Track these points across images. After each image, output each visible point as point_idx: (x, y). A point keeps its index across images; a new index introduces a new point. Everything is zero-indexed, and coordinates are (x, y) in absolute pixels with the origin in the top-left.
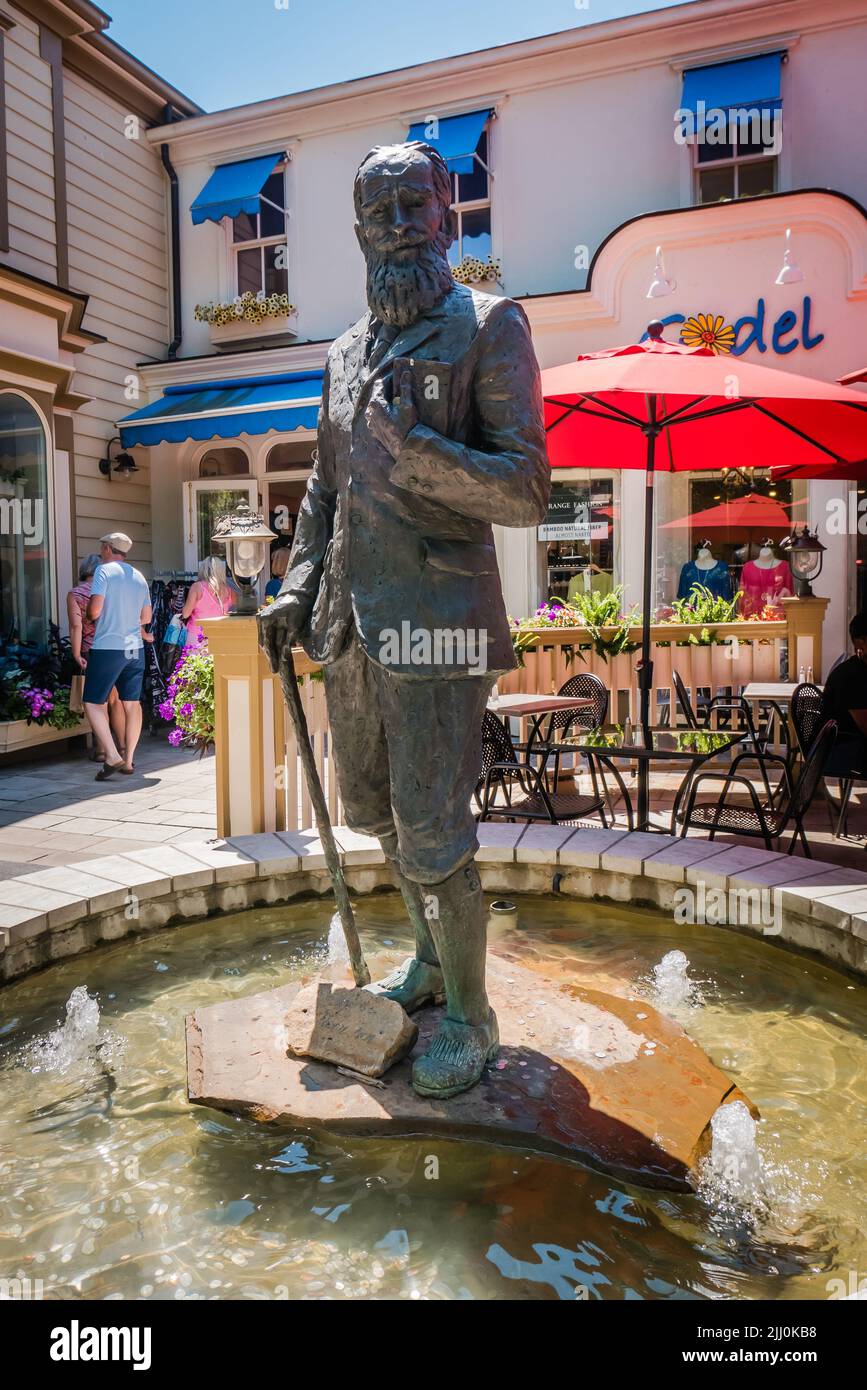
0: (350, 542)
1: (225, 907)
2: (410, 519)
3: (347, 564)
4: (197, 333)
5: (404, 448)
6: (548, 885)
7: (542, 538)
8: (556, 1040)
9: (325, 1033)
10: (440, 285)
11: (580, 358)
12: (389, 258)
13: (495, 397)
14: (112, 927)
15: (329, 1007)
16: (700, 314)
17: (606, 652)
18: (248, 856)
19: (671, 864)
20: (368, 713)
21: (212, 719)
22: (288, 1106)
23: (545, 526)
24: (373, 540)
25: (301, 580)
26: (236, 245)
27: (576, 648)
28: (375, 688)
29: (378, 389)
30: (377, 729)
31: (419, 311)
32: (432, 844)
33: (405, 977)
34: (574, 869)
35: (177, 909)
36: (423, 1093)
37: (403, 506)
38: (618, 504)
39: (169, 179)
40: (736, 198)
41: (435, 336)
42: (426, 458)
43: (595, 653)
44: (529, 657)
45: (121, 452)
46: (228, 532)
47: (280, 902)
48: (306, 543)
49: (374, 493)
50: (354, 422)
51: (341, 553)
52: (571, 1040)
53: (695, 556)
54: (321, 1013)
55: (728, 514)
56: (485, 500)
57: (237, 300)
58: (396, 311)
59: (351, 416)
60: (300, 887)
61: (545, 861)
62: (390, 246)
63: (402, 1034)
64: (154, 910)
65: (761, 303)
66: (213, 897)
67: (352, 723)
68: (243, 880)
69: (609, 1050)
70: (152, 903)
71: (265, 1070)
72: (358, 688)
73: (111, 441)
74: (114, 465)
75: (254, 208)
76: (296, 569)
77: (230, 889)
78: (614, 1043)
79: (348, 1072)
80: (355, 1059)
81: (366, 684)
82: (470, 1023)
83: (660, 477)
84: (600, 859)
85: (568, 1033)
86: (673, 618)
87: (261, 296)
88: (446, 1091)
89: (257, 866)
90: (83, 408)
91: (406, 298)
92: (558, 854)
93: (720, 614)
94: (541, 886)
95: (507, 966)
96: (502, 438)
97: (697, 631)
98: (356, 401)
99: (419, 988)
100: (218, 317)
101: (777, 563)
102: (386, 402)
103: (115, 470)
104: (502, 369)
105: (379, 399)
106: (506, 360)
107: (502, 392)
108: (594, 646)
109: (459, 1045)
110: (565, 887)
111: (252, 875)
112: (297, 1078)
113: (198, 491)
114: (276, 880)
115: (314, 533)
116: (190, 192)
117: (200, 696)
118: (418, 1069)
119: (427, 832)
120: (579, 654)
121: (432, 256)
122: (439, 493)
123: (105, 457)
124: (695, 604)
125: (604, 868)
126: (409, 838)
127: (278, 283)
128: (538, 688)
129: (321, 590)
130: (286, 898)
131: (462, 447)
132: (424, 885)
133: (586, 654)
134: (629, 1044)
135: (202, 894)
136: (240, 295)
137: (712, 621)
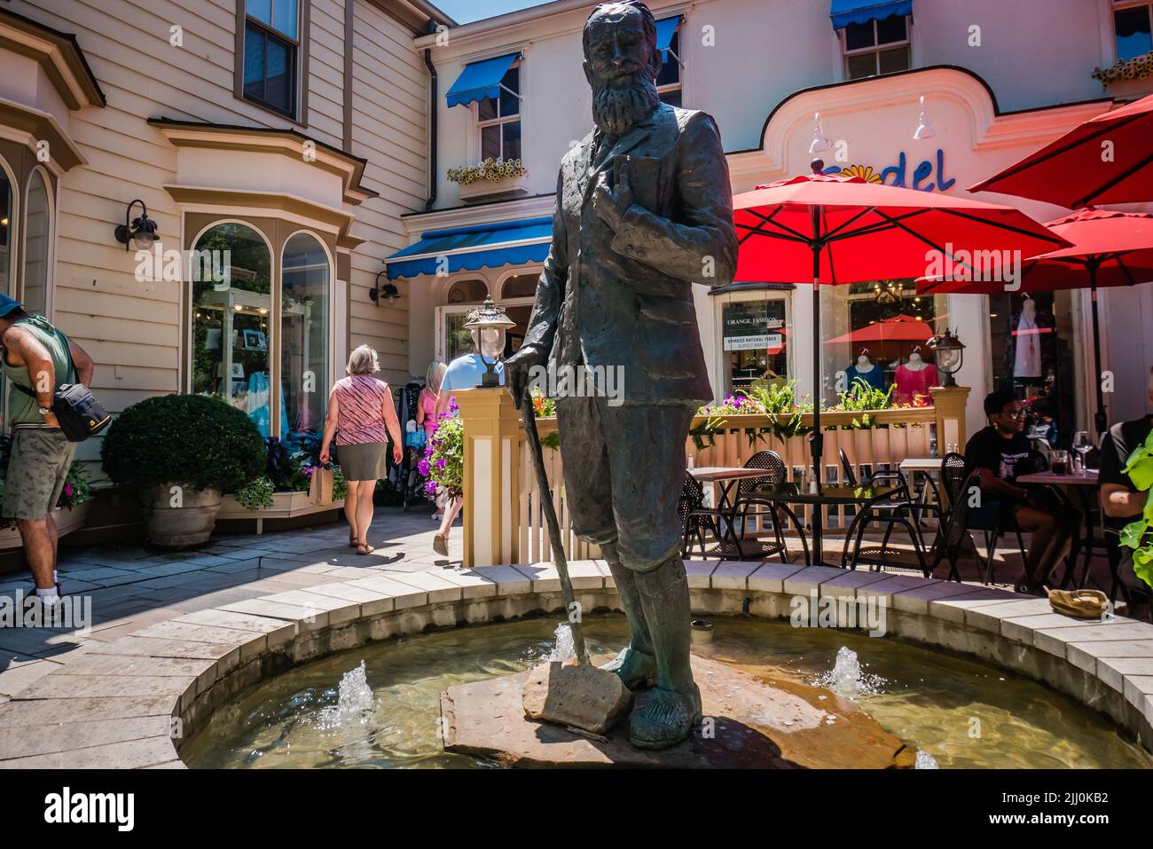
0: (579, 301)
1: (470, 620)
2: (627, 279)
3: (577, 318)
4: (448, 190)
5: (623, 222)
6: (739, 608)
7: (727, 348)
8: (750, 712)
9: (557, 699)
10: (650, 103)
11: (757, 188)
12: (610, 84)
13: (692, 184)
14: (379, 629)
15: (560, 680)
16: (853, 166)
17: (782, 435)
18: (490, 579)
19: (843, 586)
20: (592, 438)
21: (461, 473)
22: (527, 752)
23: (729, 338)
24: (597, 297)
25: (539, 336)
26: (482, 123)
27: (758, 431)
28: (598, 418)
29: (602, 179)
30: (600, 452)
31: (634, 121)
32: (646, 536)
33: (621, 663)
34: (760, 594)
35: (431, 618)
36: (639, 745)
37: (621, 270)
38: (789, 328)
39: (430, 75)
40: (879, 74)
41: (646, 139)
42: (640, 230)
43: (773, 435)
44: (719, 439)
45: (387, 282)
46: (477, 320)
47: (515, 618)
48: (543, 308)
49: (599, 260)
50: (583, 208)
51: (572, 310)
52: (763, 713)
53: (856, 363)
54: (553, 684)
55: (880, 330)
56: (686, 262)
57: (481, 164)
58: (615, 122)
59: (580, 204)
60: (531, 606)
61: (736, 587)
62: (611, 74)
63: (621, 698)
64: (412, 618)
65: (902, 156)
66: (460, 611)
67: (580, 448)
68: (486, 598)
69: (796, 720)
70: (411, 612)
71: (507, 729)
72: (585, 418)
73: (379, 275)
74: (380, 294)
75: (496, 94)
76: (534, 329)
77: (474, 605)
78: (800, 715)
79: (576, 730)
80: (582, 719)
81: (591, 415)
82: (677, 691)
83: (824, 289)
84: (783, 584)
85: (760, 708)
86: (838, 407)
87: (500, 160)
88: (659, 743)
89: (497, 586)
90: (359, 248)
91: (623, 113)
92: (747, 582)
93: (878, 403)
94: (733, 609)
95: (708, 663)
96: (700, 215)
97: (859, 417)
98: (584, 192)
99: (634, 672)
100: (464, 178)
101: (924, 366)
102: (608, 188)
103: (382, 297)
104: (699, 162)
105: (603, 185)
106: (702, 156)
107: (698, 180)
108: (773, 430)
109: (669, 708)
110: (754, 609)
111: (492, 594)
112: (535, 734)
113: (446, 314)
114: (512, 600)
115: (550, 300)
116: (446, 84)
117: (451, 452)
118: (635, 725)
119: (641, 527)
120: (760, 436)
121: (643, 82)
122: (651, 257)
123: (374, 287)
124: (856, 396)
125: (786, 592)
126: (627, 531)
127: (513, 152)
128: (726, 463)
129: (555, 343)
130: (520, 615)
131: (669, 221)
132: (639, 572)
133: (766, 436)
134: (812, 717)
135: (452, 607)
136: (483, 160)
137: (871, 408)
